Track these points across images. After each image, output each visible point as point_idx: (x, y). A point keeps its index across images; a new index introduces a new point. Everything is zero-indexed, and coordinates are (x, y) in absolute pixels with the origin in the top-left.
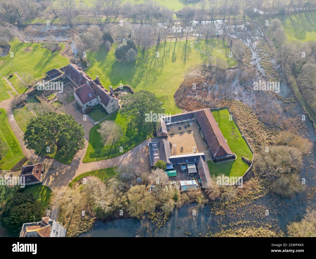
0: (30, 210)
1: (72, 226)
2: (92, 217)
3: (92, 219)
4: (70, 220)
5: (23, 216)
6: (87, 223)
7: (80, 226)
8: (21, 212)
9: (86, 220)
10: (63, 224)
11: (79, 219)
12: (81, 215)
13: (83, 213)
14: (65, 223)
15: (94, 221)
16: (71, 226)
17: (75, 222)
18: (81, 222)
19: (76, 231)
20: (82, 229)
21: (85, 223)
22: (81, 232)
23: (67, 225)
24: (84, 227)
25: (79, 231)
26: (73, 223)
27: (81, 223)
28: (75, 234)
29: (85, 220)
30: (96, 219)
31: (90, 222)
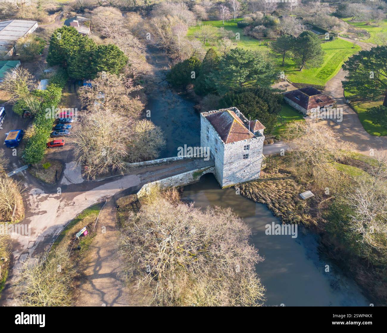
0: (258, 110)
1: (270, 185)
2: (314, 215)
3: (309, 218)
4: (279, 179)
5: (245, 107)
6: (293, 210)
7: (279, 198)
8: (249, 102)
9: (299, 205)
10: (265, 170)
11: (292, 192)
12: (301, 192)
13: (307, 194)
14: (268, 172)
15: (308, 223)
16: (270, 182)
17: (280, 187)
18: (289, 197)
19: (267, 196)
20: (277, 205)
21: (291, 207)
22: (271, 205)
23: (267, 176)
24: (282, 207)
25: (269, 201)
26: (277, 184)
27: (286, 198)
28: (260, 196)
29: (296, 203)
30: (314, 225)
31: (301, 215)
